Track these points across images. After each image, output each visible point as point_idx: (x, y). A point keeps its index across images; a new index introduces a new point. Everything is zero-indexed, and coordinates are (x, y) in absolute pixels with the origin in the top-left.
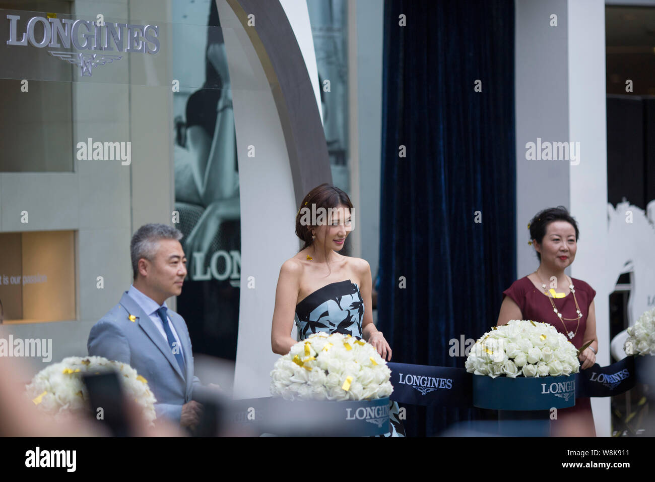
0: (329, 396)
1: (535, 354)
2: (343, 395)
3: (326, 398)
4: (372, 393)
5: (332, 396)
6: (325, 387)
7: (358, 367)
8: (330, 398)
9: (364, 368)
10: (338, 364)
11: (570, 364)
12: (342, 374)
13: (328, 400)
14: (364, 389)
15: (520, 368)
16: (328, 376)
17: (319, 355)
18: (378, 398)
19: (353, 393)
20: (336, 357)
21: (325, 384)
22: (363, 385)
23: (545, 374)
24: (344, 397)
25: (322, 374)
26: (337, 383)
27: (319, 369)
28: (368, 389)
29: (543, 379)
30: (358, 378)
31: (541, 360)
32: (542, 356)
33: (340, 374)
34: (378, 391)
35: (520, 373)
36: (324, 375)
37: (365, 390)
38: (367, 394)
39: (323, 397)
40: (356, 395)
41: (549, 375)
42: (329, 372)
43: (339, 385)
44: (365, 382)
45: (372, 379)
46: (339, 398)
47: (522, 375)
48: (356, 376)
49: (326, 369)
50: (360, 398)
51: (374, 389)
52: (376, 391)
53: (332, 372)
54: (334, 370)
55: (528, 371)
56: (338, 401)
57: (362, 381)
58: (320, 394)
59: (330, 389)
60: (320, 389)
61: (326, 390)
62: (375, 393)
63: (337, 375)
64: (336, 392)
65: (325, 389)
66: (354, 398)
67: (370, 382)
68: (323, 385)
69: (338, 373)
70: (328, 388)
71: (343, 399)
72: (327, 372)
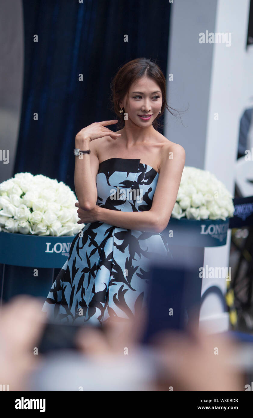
0: (32, 230)
1: (198, 199)
2: (45, 231)
3: (30, 232)
4: (68, 231)
5: (35, 231)
6: (30, 222)
7: (59, 208)
8: (33, 233)
9: (63, 208)
10: (43, 204)
11: (227, 210)
12: (45, 212)
13: (31, 234)
14: (62, 226)
15: (184, 210)
16: (33, 213)
17: (26, 194)
18: (73, 235)
19: (53, 230)
20: (40, 197)
21: (30, 220)
22: (62, 223)
23: (205, 217)
24: (45, 233)
25: (28, 210)
26: (40, 220)
27: (25, 207)
28: (66, 228)
29: (202, 221)
30: (58, 217)
31: (203, 205)
32: (204, 202)
33: (43, 212)
34: (74, 230)
35: (183, 215)
36: (29, 212)
37: (63, 228)
38: (65, 232)
39: (27, 231)
40: (55, 232)
41: (209, 219)
42: (34, 209)
43: (41, 221)
44: (64, 221)
45: (69, 219)
46: (40, 233)
47: (185, 217)
48: (56, 215)
49: (31, 207)
50: (59, 235)
51: (69, 227)
52: (72, 229)
53: (36, 210)
54: (39, 209)
55: (191, 214)
56: (40, 235)
57: (62, 220)
58: (25, 228)
59: (34, 224)
60: (25, 224)
61: (30, 226)
62: (71, 231)
63: (41, 213)
64: (39, 229)
65: (29, 224)
66: (53, 234)
67: (67, 221)
68: (28, 221)
69: (41, 211)
70: (33, 225)
71: (44, 234)
72: (32, 210)
